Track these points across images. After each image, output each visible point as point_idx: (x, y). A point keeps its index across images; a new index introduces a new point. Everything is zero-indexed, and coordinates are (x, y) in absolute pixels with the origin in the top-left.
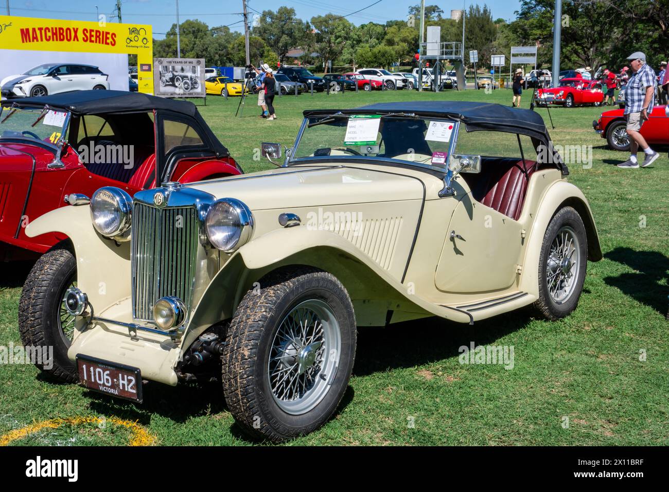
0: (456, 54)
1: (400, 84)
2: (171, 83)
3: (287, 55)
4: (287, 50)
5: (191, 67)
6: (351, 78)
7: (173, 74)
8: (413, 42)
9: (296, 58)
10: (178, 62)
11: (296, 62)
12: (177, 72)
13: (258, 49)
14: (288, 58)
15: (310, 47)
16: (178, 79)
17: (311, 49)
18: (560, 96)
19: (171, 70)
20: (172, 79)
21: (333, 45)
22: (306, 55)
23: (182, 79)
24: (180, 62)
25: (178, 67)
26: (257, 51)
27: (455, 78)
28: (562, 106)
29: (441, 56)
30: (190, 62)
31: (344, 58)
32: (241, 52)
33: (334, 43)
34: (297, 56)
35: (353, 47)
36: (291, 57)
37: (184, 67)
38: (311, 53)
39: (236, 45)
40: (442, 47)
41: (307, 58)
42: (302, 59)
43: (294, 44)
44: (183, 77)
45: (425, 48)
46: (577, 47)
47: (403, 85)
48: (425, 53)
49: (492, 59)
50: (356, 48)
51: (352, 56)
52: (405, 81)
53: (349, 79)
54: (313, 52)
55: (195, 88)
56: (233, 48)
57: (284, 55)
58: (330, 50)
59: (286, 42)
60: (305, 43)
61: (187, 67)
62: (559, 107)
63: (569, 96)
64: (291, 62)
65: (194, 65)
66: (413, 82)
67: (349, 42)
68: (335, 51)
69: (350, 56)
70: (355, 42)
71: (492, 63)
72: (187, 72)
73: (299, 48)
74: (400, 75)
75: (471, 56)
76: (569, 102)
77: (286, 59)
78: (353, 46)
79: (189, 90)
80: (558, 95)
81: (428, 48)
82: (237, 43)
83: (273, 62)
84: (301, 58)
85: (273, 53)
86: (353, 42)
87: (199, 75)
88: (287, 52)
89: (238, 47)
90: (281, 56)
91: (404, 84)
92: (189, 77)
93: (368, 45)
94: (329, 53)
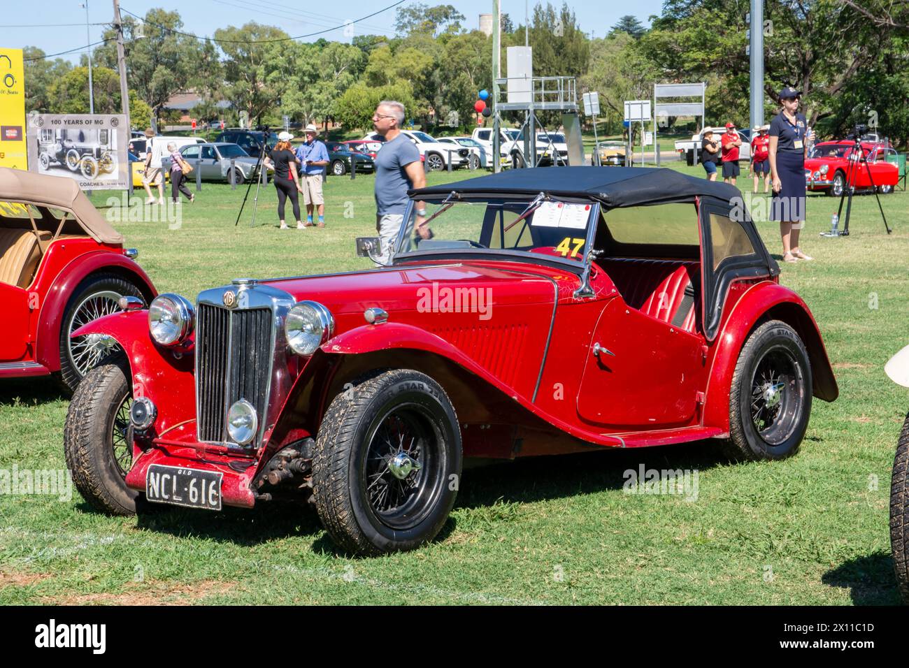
0: (566, 100)
1: (457, 159)
2: (58, 163)
3: (168, 105)
4: (167, 95)
5: (99, 131)
6: (359, 148)
7: (63, 146)
8: (423, 77)
9: (185, 112)
10: (73, 122)
11: (185, 119)
12: (70, 140)
13: (111, 94)
14: (169, 111)
15: (215, 89)
16: (72, 155)
17: (216, 93)
18: (822, 175)
19: (59, 137)
20: (61, 156)
21: (261, 85)
22: (207, 106)
23: (81, 154)
24: (77, 122)
25: (73, 132)
26: (108, 98)
27: (562, 147)
28: (824, 193)
29: (537, 104)
30: (96, 122)
31: (287, 109)
32: (74, 100)
33: (265, 81)
34: (187, 107)
35: (301, 88)
36: (175, 110)
37: (85, 131)
38: (216, 101)
39: (63, 87)
40: (537, 86)
41: (208, 111)
42: (198, 113)
43: (182, 83)
44: (82, 152)
45: (503, 88)
46: (773, 83)
47: (461, 162)
48: (504, 98)
49: (626, 107)
50: (310, 90)
51: (301, 105)
52: (463, 153)
53: (356, 151)
54: (221, 99)
55: (105, 172)
56: (58, 92)
57: (161, 106)
58: (255, 94)
59: (164, 81)
60: (203, 81)
61: (92, 132)
62: (821, 196)
63: (839, 175)
64: (174, 119)
65: (104, 127)
66: (479, 154)
67: (294, 79)
68: (265, 96)
69: (298, 105)
70: (306, 78)
71: (626, 117)
72: (90, 142)
73: (191, 90)
74: (449, 141)
75: (586, 103)
76: (838, 187)
77: (165, 114)
78: (304, 86)
79: (94, 176)
80: (818, 173)
81: (510, 89)
82: (65, 83)
83: (143, 119)
84: (197, 111)
85: (141, 103)
86: (302, 79)
87: (115, 147)
88: (167, 101)
89: (68, 90)
90: (155, 108)
91: (462, 159)
92: (95, 152)
93: (333, 84)
94: (253, 101)
